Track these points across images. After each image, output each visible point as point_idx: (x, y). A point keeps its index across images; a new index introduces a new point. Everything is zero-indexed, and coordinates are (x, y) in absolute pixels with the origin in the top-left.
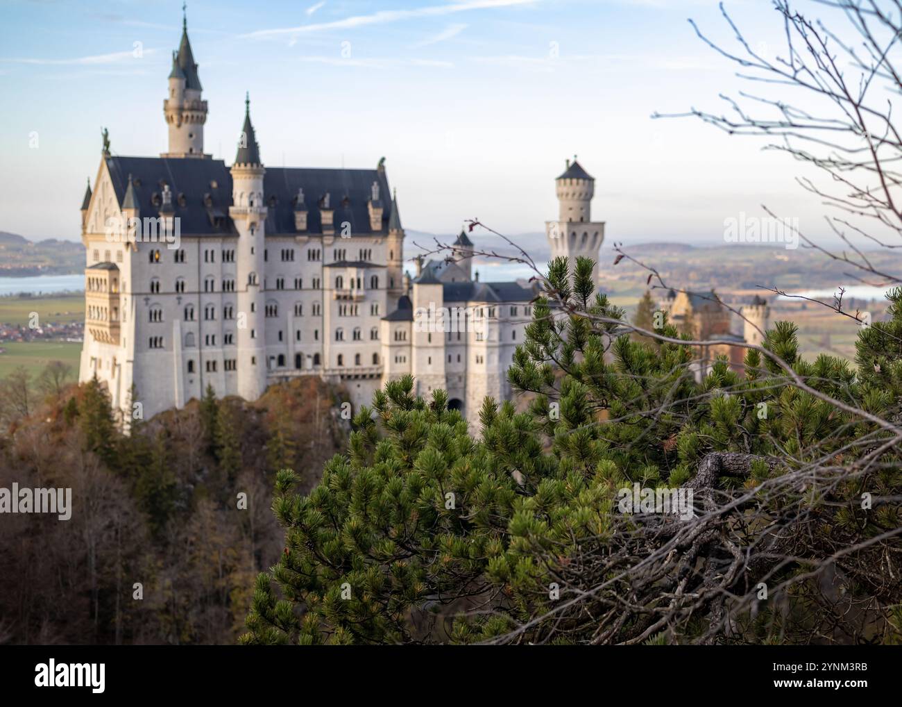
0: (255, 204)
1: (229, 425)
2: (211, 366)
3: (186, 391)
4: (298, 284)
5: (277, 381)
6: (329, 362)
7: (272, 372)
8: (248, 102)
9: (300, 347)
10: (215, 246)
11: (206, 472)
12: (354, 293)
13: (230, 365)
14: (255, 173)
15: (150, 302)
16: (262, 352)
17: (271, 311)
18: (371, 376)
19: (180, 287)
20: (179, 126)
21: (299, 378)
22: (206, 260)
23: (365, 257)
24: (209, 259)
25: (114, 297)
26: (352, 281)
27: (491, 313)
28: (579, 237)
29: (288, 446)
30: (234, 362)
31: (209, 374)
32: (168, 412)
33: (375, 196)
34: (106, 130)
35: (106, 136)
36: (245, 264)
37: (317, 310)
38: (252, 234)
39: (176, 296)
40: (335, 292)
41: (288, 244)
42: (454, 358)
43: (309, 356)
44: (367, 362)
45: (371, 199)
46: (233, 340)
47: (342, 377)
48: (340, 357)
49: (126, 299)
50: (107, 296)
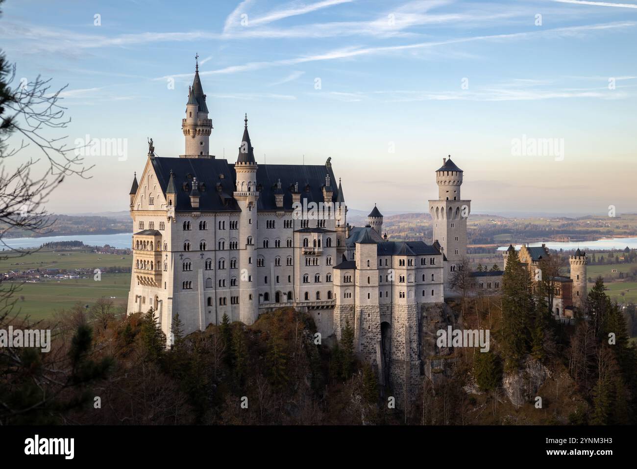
0: (252, 190)
1: (242, 343)
2: (223, 301)
3: (207, 319)
4: (278, 244)
5: (265, 312)
6: (299, 297)
7: (262, 305)
8: (246, 121)
9: (279, 287)
10: (225, 218)
11: (224, 375)
12: (316, 250)
13: (235, 300)
14: (252, 168)
15: (183, 258)
16: (256, 291)
17: (260, 263)
18: (328, 307)
19: (203, 246)
20: (194, 137)
21: (280, 308)
22: (220, 229)
23: (321, 226)
24: (222, 228)
25: (158, 254)
26: (315, 242)
27: (410, 263)
28: (454, 210)
29: (281, 357)
30: (237, 298)
31: (221, 306)
32: (195, 333)
33: (328, 184)
34: (151, 140)
35: (151, 144)
36: (245, 230)
37: (290, 262)
38: (250, 210)
39: (200, 253)
40: (303, 249)
41: (271, 217)
42: (384, 294)
43: (285, 294)
44: (324, 297)
45: (325, 185)
46: (237, 283)
47: (308, 307)
48: (306, 294)
49: (167, 256)
50: (154, 253)
